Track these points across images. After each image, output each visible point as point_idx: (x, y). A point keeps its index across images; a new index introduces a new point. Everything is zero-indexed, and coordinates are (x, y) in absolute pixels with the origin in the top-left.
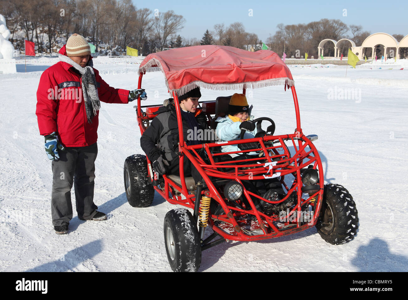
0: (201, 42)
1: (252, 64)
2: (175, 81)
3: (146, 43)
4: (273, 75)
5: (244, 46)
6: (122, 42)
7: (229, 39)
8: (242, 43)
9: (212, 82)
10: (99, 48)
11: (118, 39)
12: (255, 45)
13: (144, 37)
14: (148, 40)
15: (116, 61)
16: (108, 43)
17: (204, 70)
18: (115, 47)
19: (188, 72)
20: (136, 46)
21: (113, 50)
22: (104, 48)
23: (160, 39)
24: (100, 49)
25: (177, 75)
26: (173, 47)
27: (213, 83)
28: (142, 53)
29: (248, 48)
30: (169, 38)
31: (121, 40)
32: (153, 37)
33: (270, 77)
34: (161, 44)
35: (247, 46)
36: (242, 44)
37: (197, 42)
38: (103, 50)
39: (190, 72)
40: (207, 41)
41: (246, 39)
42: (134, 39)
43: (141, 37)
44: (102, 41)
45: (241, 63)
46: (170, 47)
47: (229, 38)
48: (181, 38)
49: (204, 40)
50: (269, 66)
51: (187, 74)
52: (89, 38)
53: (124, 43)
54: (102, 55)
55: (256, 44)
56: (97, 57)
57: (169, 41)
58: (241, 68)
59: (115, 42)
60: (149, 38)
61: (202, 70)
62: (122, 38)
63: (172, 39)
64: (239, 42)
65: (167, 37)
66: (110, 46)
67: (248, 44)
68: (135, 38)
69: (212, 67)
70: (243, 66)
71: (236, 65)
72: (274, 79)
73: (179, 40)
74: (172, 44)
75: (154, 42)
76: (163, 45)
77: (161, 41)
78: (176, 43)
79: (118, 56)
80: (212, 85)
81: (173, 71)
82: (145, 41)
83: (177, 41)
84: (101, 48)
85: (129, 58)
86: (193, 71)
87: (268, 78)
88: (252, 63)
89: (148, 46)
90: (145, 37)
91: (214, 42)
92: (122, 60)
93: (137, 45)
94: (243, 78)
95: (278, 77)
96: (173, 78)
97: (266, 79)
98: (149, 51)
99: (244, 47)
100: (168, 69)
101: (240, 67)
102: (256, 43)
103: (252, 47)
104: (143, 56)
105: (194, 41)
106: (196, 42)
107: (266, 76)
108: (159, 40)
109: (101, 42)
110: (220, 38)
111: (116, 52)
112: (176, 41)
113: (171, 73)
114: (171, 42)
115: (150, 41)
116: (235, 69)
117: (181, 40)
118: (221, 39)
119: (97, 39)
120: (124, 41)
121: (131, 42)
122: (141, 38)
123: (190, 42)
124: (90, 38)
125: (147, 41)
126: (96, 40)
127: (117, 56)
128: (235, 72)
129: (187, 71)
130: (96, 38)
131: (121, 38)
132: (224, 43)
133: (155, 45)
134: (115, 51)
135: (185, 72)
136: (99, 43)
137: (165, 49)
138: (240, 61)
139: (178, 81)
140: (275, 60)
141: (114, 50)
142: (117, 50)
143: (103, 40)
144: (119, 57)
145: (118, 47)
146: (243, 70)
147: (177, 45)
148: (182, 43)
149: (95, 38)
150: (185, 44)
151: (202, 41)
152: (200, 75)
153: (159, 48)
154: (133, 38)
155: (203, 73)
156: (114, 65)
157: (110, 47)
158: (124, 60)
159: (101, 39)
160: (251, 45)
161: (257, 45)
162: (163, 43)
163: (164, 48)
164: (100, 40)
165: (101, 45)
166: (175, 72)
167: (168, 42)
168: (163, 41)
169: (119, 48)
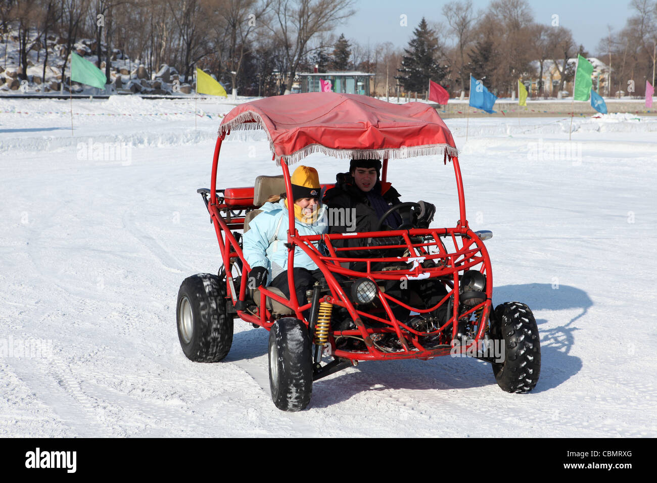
0: (406, 55)
1: (394, 123)
2: (285, 144)
3: (248, 57)
4: (426, 140)
5: (531, 64)
6: (179, 54)
7: (485, 46)
8: (527, 56)
9: (336, 147)
10: (114, 72)
11: (168, 46)
12: (563, 60)
13: (244, 42)
14: (254, 50)
15: (162, 110)
16: (140, 60)
17: (325, 130)
18: (160, 70)
19: (303, 132)
20: (219, 66)
21: (153, 77)
22: (129, 72)
23: (288, 46)
24: (117, 75)
25: (287, 135)
26: (325, 69)
27: (338, 148)
28: (236, 87)
29: (544, 70)
30: (313, 43)
31: (177, 50)
32: (268, 42)
33: (420, 143)
34: (291, 61)
35: (539, 64)
36: (525, 59)
37: (394, 54)
38: (125, 77)
39: (306, 131)
40: (423, 51)
41: (538, 43)
42: (214, 48)
43: (235, 41)
44: (123, 52)
45: (378, 121)
46: (316, 71)
47: (486, 43)
48: (349, 43)
49: (413, 50)
50: (419, 127)
51: (301, 134)
52: (84, 43)
53: (184, 58)
54: (122, 92)
55: (567, 57)
56: (107, 98)
57: (314, 51)
58: (378, 128)
59: (158, 55)
60: (256, 45)
61: (323, 129)
62: (179, 44)
63: (322, 47)
64: (515, 53)
65: (308, 42)
66: (146, 67)
67: (544, 59)
68: (217, 43)
69: (337, 125)
70: (381, 125)
71: (371, 124)
72: (427, 146)
73: (343, 49)
74: (323, 60)
75: (271, 54)
76: (298, 64)
77: (291, 53)
78: (333, 56)
79: (168, 96)
80: (335, 151)
81: (281, 130)
82: (244, 52)
83: (335, 53)
84: (118, 71)
85: (199, 101)
86: (310, 130)
87: (418, 144)
88: (395, 121)
89: (252, 65)
90: (246, 41)
91: (443, 54)
92: (180, 106)
93: (222, 65)
94: (380, 142)
95: (432, 143)
96: (281, 139)
97: (414, 146)
98: (255, 82)
99: (531, 67)
100: (274, 127)
101: (377, 126)
102: (566, 53)
103: (553, 66)
104: (239, 94)
105: (385, 51)
106: (391, 53)
107: (415, 140)
108: (284, 48)
109: (120, 55)
110: (461, 41)
111: (163, 83)
112: (334, 51)
113: (277, 133)
114: (319, 54)
115: (258, 51)
116: (369, 129)
117: (348, 49)
118: (462, 45)
119: (108, 47)
120: (185, 53)
121: (206, 55)
122: (234, 45)
123: (373, 54)
124: (88, 43)
125: (251, 53)
126: (105, 50)
127: (165, 94)
128: (370, 133)
129: (302, 130)
130: (106, 44)
131: (177, 42)
132: (471, 57)
133: (272, 61)
134: (160, 81)
135: (299, 132)
136: (115, 59)
137: (303, 74)
138: (377, 118)
139: (289, 144)
140: (431, 117)
141: (156, 77)
142: (166, 77)
143: (125, 51)
144: (172, 99)
145: (168, 70)
146: (380, 131)
147: (336, 62)
148: (351, 59)
149: (103, 42)
150: (359, 61)
151: (407, 51)
152: (319, 137)
153: (285, 72)
154: (211, 45)
155: (324, 133)
156: (158, 120)
157: (144, 70)
158: (186, 106)
159: (120, 46)
160: (552, 61)
161: (570, 61)
162: (296, 58)
163: (298, 71)
164: (115, 50)
165: (119, 64)
166: (284, 131)
167: (310, 56)
168: (296, 51)
169: (171, 71)
